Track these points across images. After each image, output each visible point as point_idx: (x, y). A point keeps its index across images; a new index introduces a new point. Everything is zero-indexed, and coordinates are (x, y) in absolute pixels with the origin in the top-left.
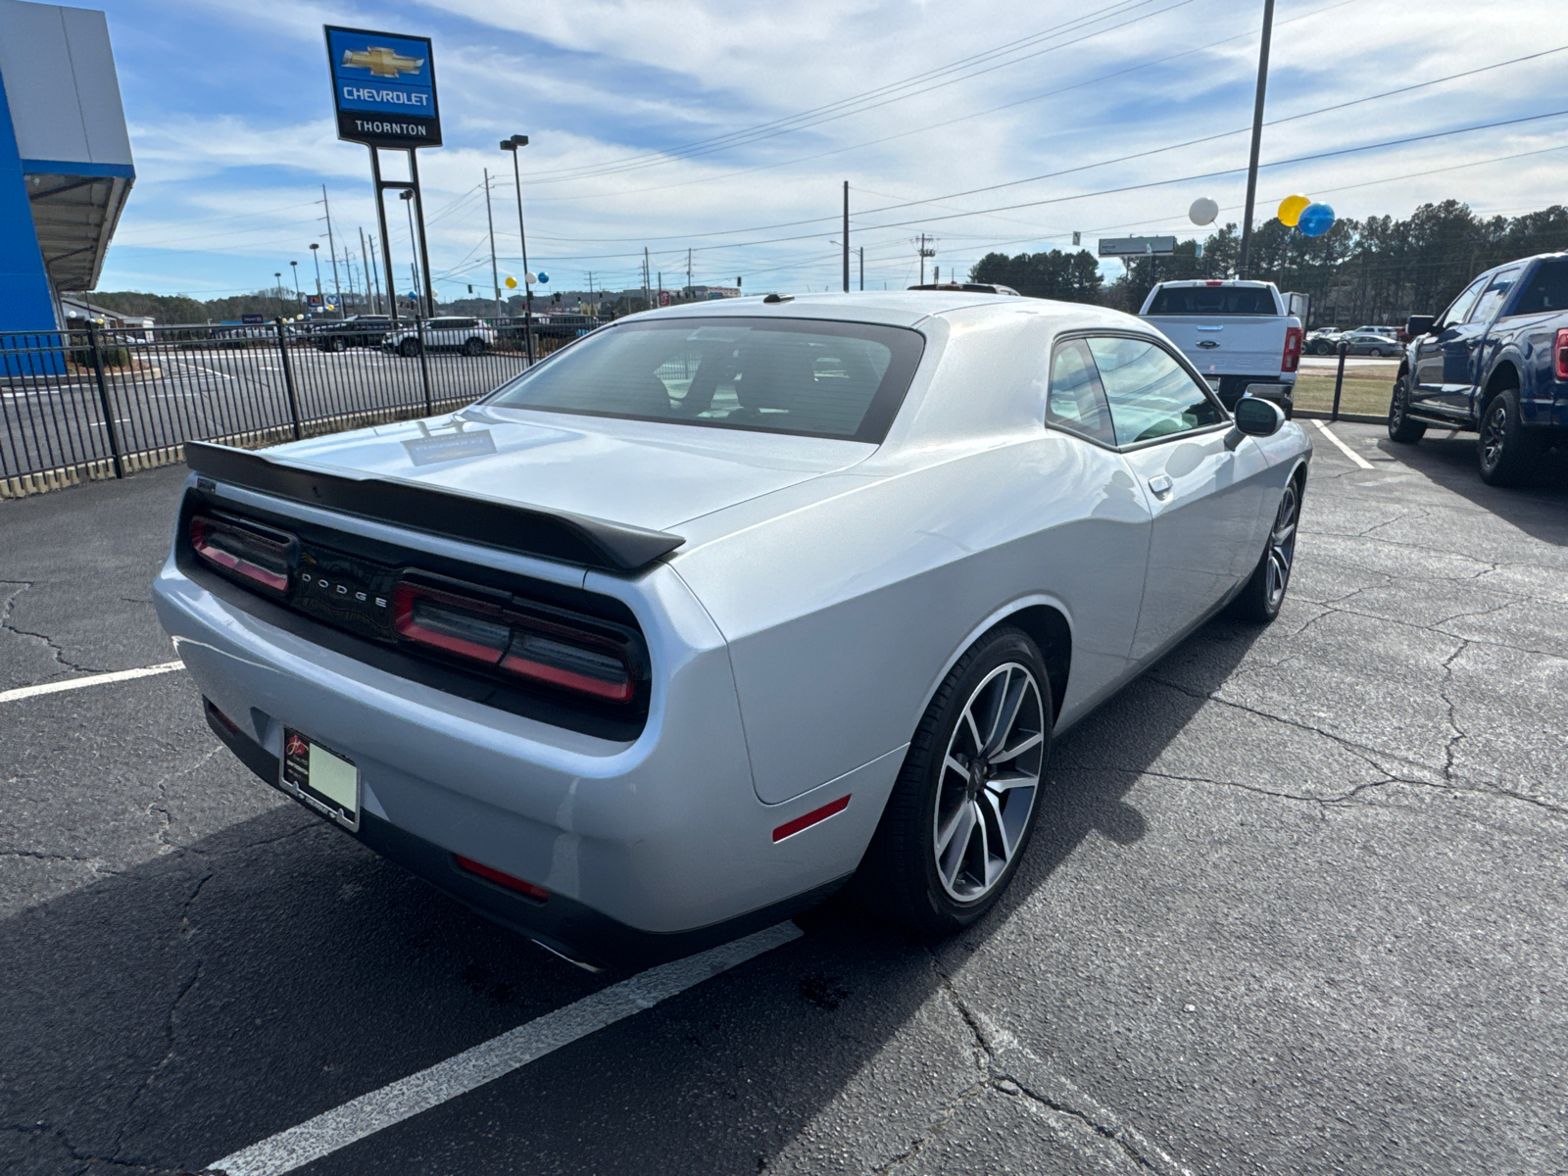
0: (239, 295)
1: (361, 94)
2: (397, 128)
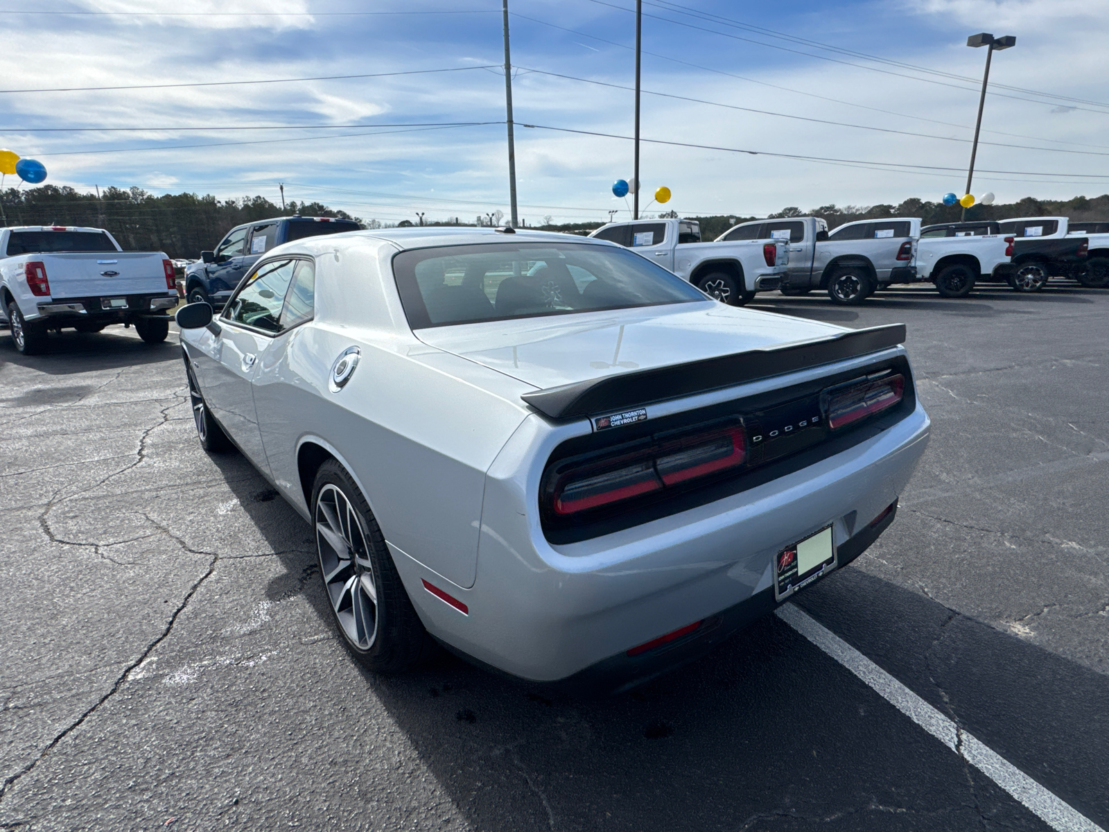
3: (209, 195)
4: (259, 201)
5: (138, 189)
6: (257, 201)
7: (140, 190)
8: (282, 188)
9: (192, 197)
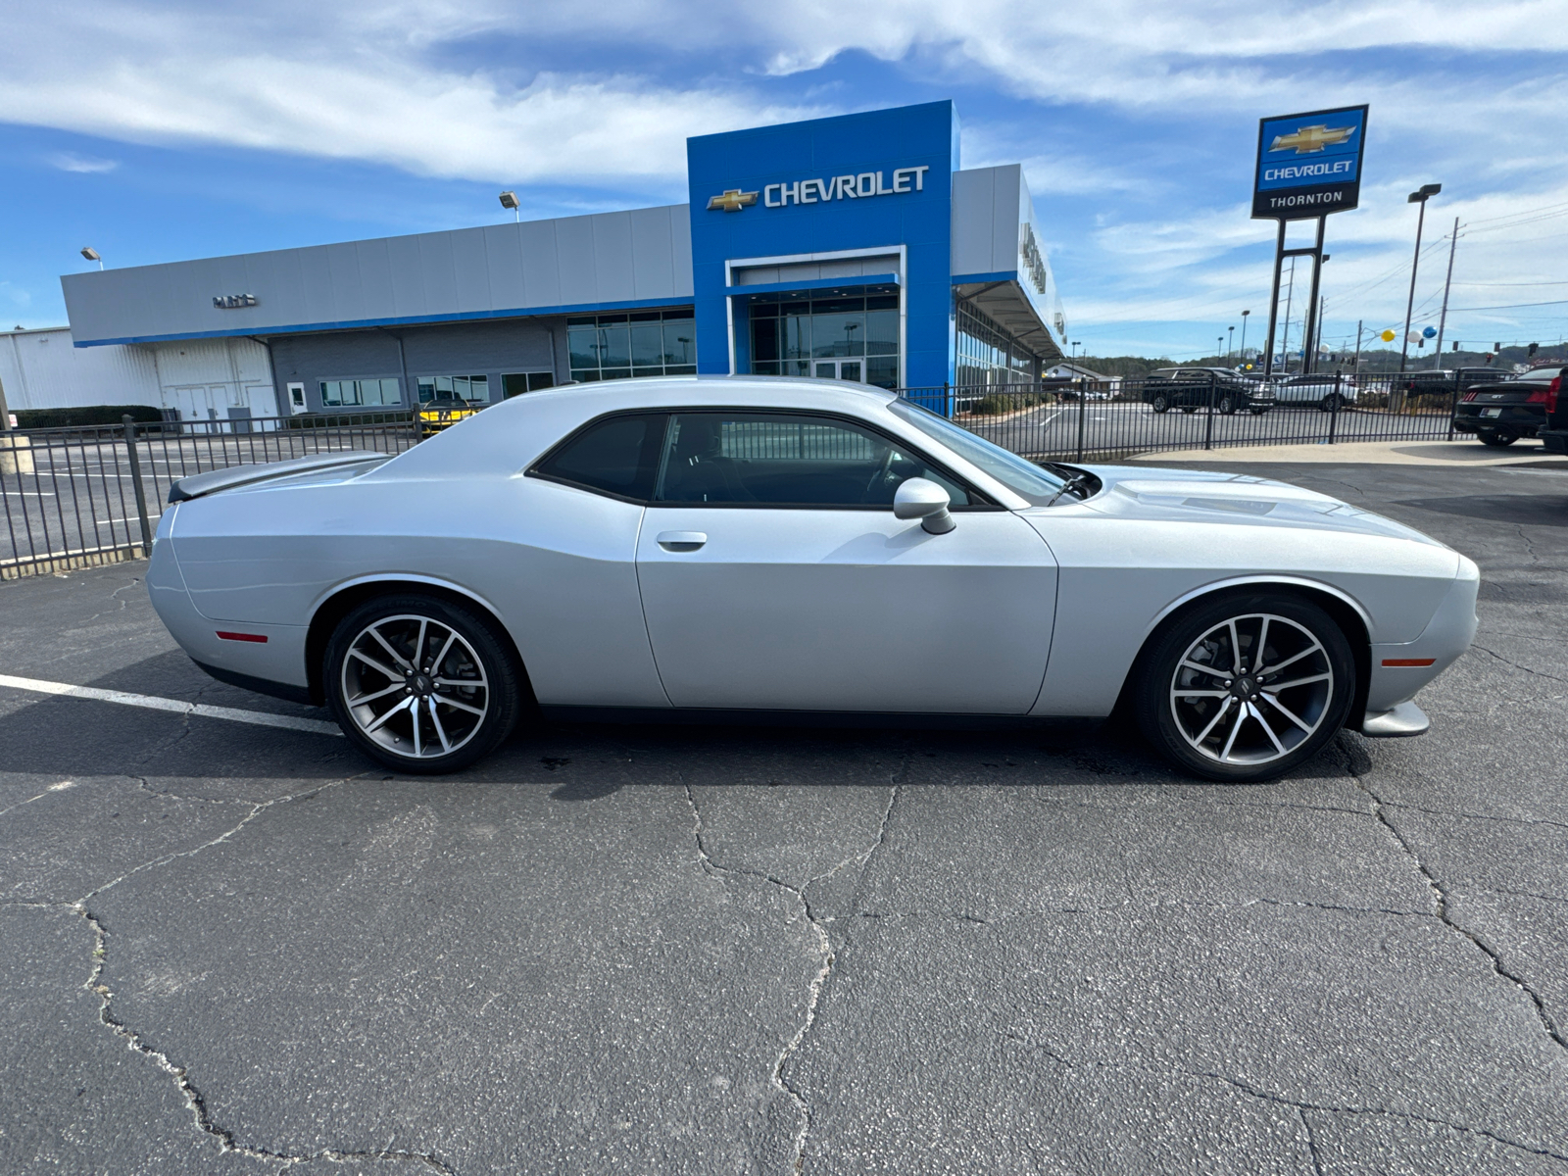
0: (1210, 356)
1: (1282, 174)
2: (1311, 199)
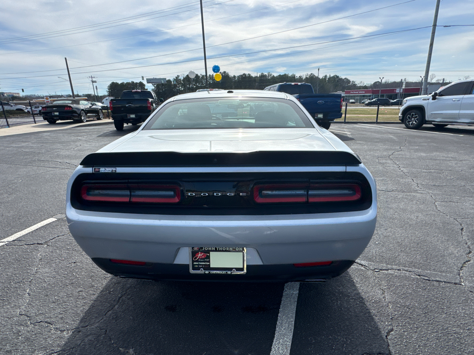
3: (293, 74)
4: (312, 76)
5: (270, 73)
6: (311, 75)
7: (271, 73)
8: (319, 70)
9: (287, 75)
